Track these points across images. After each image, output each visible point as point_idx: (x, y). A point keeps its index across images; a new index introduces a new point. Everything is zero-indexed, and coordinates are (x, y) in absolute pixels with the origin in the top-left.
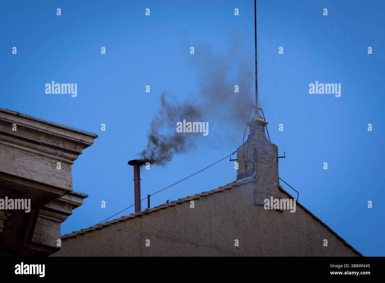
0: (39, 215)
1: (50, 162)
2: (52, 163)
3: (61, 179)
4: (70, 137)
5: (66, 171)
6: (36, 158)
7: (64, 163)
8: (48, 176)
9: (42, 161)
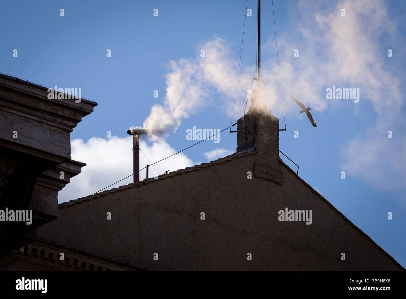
0: (37, 183)
1: (48, 129)
2: (50, 130)
3: (60, 146)
4: (69, 104)
5: (65, 139)
6: (35, 125)
7: (63, 130)
8: (47, 143)
9: (41, 128)
